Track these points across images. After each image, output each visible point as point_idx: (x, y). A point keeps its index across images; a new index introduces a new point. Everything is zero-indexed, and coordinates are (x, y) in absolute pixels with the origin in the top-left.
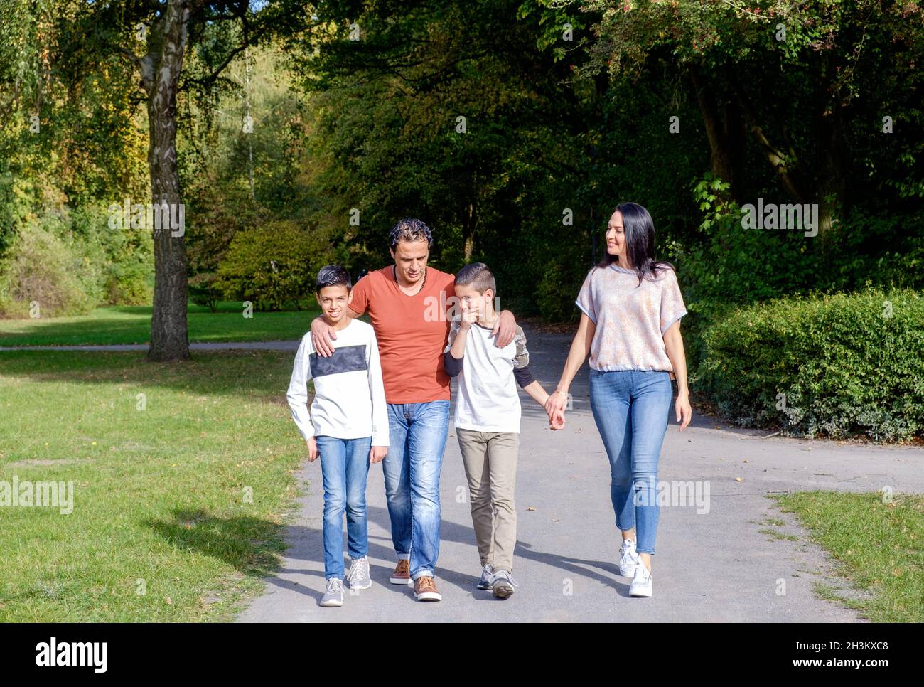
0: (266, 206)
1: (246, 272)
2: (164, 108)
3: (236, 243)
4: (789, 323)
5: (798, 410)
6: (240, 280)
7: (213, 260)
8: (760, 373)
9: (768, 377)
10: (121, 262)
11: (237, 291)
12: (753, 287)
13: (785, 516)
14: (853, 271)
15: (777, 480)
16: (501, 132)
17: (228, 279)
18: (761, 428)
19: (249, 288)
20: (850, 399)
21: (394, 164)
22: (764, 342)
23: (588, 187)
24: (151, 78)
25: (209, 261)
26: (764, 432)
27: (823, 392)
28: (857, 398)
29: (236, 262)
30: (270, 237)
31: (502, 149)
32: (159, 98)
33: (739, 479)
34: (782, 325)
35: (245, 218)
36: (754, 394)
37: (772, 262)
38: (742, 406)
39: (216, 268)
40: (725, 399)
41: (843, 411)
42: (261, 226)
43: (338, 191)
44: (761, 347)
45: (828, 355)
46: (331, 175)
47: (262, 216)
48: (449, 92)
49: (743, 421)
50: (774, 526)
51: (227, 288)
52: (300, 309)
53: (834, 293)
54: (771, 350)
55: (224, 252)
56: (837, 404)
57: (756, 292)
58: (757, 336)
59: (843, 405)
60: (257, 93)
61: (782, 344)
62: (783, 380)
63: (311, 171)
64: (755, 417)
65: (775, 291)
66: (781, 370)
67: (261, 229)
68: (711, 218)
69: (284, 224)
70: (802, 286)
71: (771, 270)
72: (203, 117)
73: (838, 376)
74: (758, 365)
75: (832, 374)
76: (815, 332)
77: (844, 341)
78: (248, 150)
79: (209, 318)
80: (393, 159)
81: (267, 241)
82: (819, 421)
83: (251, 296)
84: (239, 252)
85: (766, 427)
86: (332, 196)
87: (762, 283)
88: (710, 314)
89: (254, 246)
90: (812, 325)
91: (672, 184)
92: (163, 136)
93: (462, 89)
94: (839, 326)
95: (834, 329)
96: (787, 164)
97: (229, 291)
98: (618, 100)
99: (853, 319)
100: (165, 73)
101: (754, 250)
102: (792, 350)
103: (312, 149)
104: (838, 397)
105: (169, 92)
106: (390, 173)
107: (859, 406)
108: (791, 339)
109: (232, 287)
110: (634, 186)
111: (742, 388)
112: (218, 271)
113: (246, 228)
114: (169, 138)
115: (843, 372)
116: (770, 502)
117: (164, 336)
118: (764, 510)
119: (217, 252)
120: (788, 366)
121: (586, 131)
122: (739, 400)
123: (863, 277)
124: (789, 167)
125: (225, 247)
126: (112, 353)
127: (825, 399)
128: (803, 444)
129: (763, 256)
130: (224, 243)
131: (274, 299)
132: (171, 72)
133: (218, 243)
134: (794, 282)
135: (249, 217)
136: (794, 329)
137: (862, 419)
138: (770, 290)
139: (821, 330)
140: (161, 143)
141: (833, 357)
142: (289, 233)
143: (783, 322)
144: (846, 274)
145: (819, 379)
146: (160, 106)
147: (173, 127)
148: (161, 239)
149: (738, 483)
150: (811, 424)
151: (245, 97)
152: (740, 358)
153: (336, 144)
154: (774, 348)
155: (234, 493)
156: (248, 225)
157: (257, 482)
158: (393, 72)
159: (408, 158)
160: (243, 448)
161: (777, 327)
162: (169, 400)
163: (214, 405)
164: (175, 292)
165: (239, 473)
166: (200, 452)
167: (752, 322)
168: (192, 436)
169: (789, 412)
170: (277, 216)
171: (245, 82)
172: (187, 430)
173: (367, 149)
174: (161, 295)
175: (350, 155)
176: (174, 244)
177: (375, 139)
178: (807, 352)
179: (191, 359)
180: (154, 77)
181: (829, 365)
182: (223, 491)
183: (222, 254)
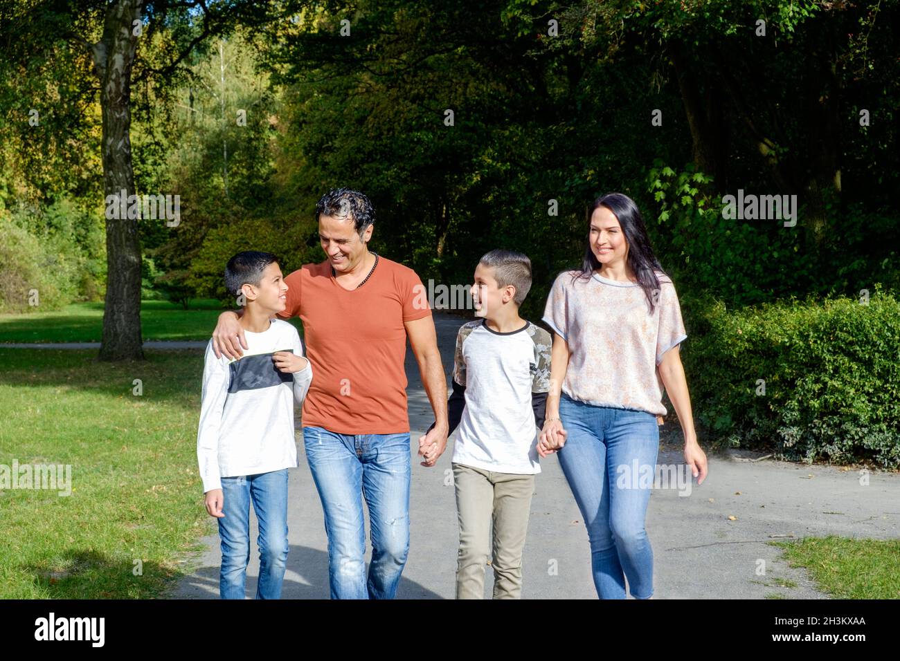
0: (240, 205)
1: (218, 270)
2: (117, 97)
3: (209, 240)
4: (784, 330)
5: (794, 430)
6: (212, 278)
7: (186, 257)
8: (751, 386)
10: (98, 258)
11: (209, 289)
12: (740, 290)
13: (795, 572)
14: (854, 272)
15: (778, 519)
16: (473, 130)
17: (200, 277)
18: (750, 449)
19: (222, 285)
20: (855, 419)
21: (363, 161)
22: (755, 352)
24: (104, 65)
25: (182, 258)
26: (754, 454)
27: (823, 410)
28: (864, 419)
29: (208, 259)
30: (244, 235)
31: (473, 146)
32: (111, 85)
33: (732, 518)
34: (777, 333)
35: (219, 216)
37: (762, 262)
39: (190, 265)
41: (847, 432)
42: (234, 224)
43: (313, 190)
44: (752, 358)
45: (830, 368)
46: (305, 174)
47: (235, 214)
50: (783, 588)
51: (199, 285)
53: (835, 297)
54: (763, 361)
55: (197, 249)
56: (841, 423)
57: (744, 295)
58: (747, 345)
59: (848, 426)
60: (231, 92)
61: (776, 354)
62: (777, 395)
63: (287, 171)
65: (765, 295)
66: (774, 384)
67: (234, 227)
69: (257, 223)
70: (794, 289)
71: (761, 270)
72: (163, 108)
73: (842, 392)
74: (748, 377)
75: (834, 390)
76: (815, 342)
77: (849, 352)
78: (223, 148)
79: (179, 314)
80: (362, 156)
81: (240, 239)
82: (818, 442)
83: (224, 293)
84: (212, 250)
85: (756, 447)
86: (306, 195)
87: (751, 286)
89: (227, 243)
90: (811, 333)
92: (116, 125)
93: (430, 81)
94: (843, 335)
95: (837, 338)
96: (778, 154)
97: (201, 289)
98: (591, 90)
99: (859, 327)
100: (118, 59)
101: (742, 248)
102: (787, 361)
103: (288, 149)
104: (841, 416)
105: (123, 80)
106: (358, 170)
107: (866, 426)
108: (787, 349)
109: (204, 284)
112: (191, 268)
113: (219, 225)
114: (122, 128)
115: (847, 388)
116: (775, 552)
117: (116, 335)
118: (769, 564)
119: (190, 249)
120: (783, 379)
121: (557, 124)
124: (781, 158)
125: (198, 244)
126: (66, 351)
127: (825, 419)
128: (800, 470)
129: (751, 256)
130: (197, 240)
132: (124, 59)
133: (191, 240)
134: (786, 284)
135: (223, 214)
136: (791, 338)
137: (868, 442)
138: (759, 292)
139: (822, 339)
140: (114, 133)
141: (836, 370)
142: (262, 231)
143: (778, 329)
144: (844, 276)
145: (818, 395)
146: (113, 95)
147: (127, 117)
148: (114, 233)
149: (732, 523)
150: (809, 447)
151: (219, 95)
152: (726, 370)
153: (304, 141)
154: (767, 359)
155: (131, 529)
156: (221, 223)
157: (163, 514)
158: (362, 66)
159: (377, 155)
160: (162, 467)
161: (770, 335)
162: (102, 406)
163: (150, 412)
164: (128, 289)
165: (145, 501)
166: (112, 472)
167: (741, 329)
168: (111, 450)
169: (784, 432)
170: (250, 214)
171: (220, 80)
172: (108, 442)
173: (336, 146)
174: (113, 292)
175: (320, 152)
176: (127, 239)
177: (345, 135)
178: (805, 364)
179: (144, 358)
180: (107, 64)
181: (831, 379)
182: (119, 525)
183: (195, 251)
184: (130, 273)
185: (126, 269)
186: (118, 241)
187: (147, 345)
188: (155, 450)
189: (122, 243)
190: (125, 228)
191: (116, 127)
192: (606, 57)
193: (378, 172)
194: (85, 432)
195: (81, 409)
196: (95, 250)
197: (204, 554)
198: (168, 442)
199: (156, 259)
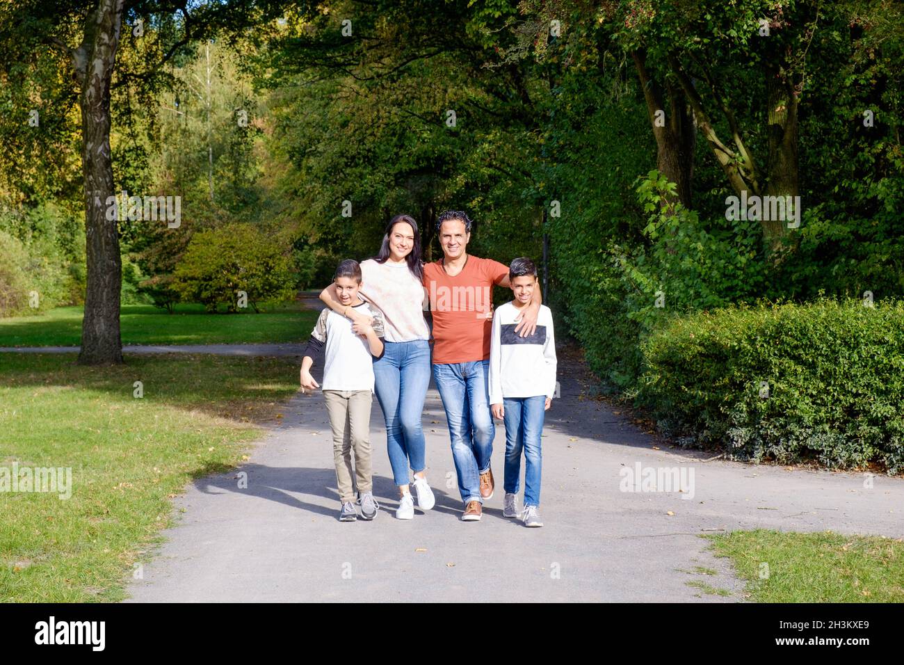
0: (225, 208)
1: (203, 274)
2: (97, 101)
3: (194, 244)
4: (734, 335)
5: (743, 431)
6: (197, 282)
7: (171, 262)
8: (703, 389)
9: (711, 394)
11: (194, 293)
12: (698, 295)
13: (719, 562)
14: (806, 278)
15: (714, 514)
17: (185, 281)
18: (703, 450)
19: (206, 290)
20: (799, 421)
21: (346, 166)
22: (707, 356)
23: (534, 189)
24: (84, 70)
25: (167, 262)
26: (706, 454)
27: (770, 412)
28: (808, 420)
29: (193, 263)
30: (229, 239)
32: (91, 90)
33: (671, 513)
34: (727, 337)
35: (204, 220)
36: (696, 412)
37: (719, 268)
38: (683, 425)
39: (174, 269)
40: (666, 416)
41: (792, 433)
42: (220, 228)
43: (299, 194)
44: (704, 361)
45: (776, 371)
46: (292, 177)
47: (220, 218)
48: (394, 89)
49: (684, 441)
50: (704, 576)
51: (184, 290)
52: (257, 312)
53: (784, 303)
54: (714, 365)
55: (182, 254)
56: (786, 424)
57: (701, 300)
58: (700, 348)
59: (793, 427)
60: (218, 95)
61: (727, 358)
62: (727, 397)
63: (274, 175)
64: (697, 437)
65: (721, 300)
66: (725, 386)
67: (219, 230)
68: (655, 221)
69: (243, 226)
70: (750, 294)
71: (718, 277)
73: (786, 394)
74: (700, 380)
75: (781, 392)
76: (762, 346)
77: (794, 355)
78: (208, 152)
79: (164, 319)
80: (345, 160)
81: (226, 243)
82: (765, 444)
83: (208, 298)
84: (197, 253)
85: (708, 448)
86: (292, 199)
87: (708, 291)
88: (651, 323)
89: (212, 247)
90: (759, 337)
91: (617, 185)
92: (96, 130)
93: (408, 87)
94: (789, 339)
95: (782, 342)
96: (738, 163)
97: (186, 293)
99: (803, 332)
100: (98, 65)
101: (700, 254)
102: (736, 364)
103: (274, 152)
104: (786, 418)
105: (103, 85)
106: (341, 174)
107: (809, 427)
108: (736, 352)
109: (189, 289)
110: (576, 186)
111: (682, 405)
112: (176, 272)
113: (204, 229)
114: (102, 133)
115: (792, 390)
116: (703, 544)
117: (96, 339)
118: (694, 554)
119: (175, 254)
120: (733, 383)
122: (680, 418)
123: (816, 285)
125: (183, 248)
126: (46, 355)
127: (772, 420)
128: (747, 469)
129: (709, 262)
130: (182, 244)
131: (231, 301)
132: (104, 64)
133: (177, 244)
134: (742, 290)
135: (207, 218)
136: (739, 341)
137: (812, 443)
138: (716, 298)
139: (769, 343)
140: (94, 138)
141: (782, 373)
142: (248, 235)
143: (728, 334)
144: (798, 281)
146: (93, 99)
147: (107, 122)
148: (93, 237)
149: (669, 518)
150: (757, 447)
151: (205, 98)
152: (681, 373)
153: (286, 145)
154: (717, 363)
155: (96, 523)
156: (206, 226)
157: (127, 509)
158: (345, 70)
159: (359, 159)
160: (131, 465)
161: (721, 339)
162: (78, 407)
163: (124, 415)
164: (108, 293)
165: (111, 497)
166: (81, 471)
167: (694, 333)
168: (82, 450)
169: (733, 433)
170: (236, 218)
171: (206, 83)
172: (81, 443)
173: (319, 150)
174: (93, 296)
175: (303, 156)
176: (107, 243)
177: (328, 139)
178: (753, 367)
179: (124, 362)
180: (87, 69)
181: (777, 382)
182: (84, 519)
183: (180, 255)
184: (110, 278)
185: (106, 273)
186: (98, 246)
187: (127, 349)
188: (126, 450)
189: (102, 247)
190: (105, 232)
191: (95, 132)
192: (579, 65)
193: (361, 176)
194: (58, 434)
195: (56, 411)
196: (80, 253)
197: (163, 545)
198: (140, 443)
199: (141, 263)
